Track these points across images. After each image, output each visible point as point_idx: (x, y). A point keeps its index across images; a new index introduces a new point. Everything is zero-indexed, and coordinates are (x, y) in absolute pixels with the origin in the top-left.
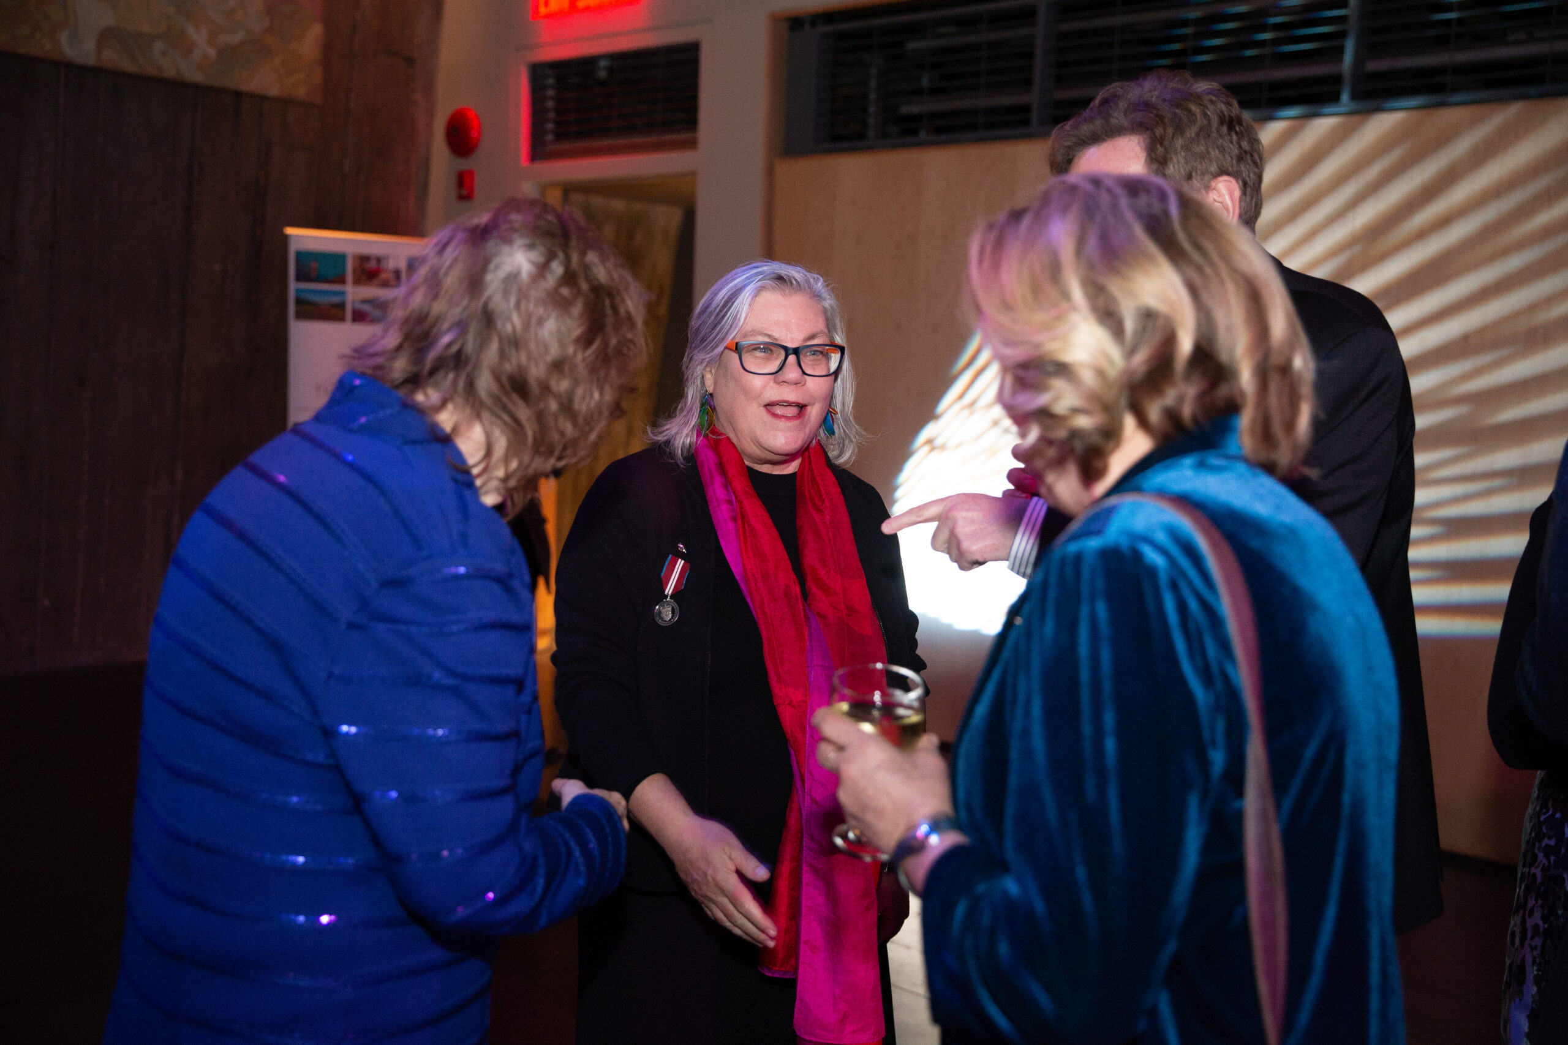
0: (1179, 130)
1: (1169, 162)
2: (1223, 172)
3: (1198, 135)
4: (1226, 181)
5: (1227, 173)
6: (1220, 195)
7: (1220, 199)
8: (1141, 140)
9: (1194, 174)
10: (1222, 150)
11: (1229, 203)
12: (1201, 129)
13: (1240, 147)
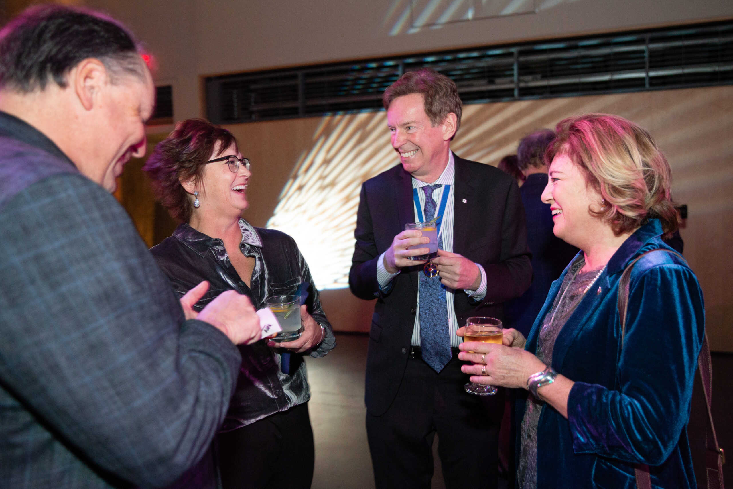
0: (437, 93)
1: (433, 105)
2: (451, 111)
3: (443, 95)
4: (452, 115)
5: (453, 112)
6: (450, 120)
7: (449, 122)
8: (423, 95)
9: (442, 111)
10: (450, 101)
11: (453, 124)
12: (445, 93)
13: (456, 101)
